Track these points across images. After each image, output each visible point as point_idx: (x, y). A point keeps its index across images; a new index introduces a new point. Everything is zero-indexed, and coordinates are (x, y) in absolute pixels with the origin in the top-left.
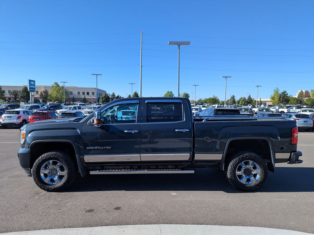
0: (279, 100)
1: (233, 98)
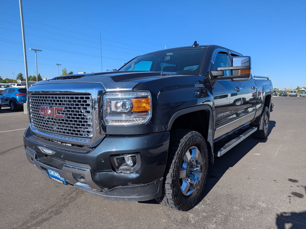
1: (21, 76)
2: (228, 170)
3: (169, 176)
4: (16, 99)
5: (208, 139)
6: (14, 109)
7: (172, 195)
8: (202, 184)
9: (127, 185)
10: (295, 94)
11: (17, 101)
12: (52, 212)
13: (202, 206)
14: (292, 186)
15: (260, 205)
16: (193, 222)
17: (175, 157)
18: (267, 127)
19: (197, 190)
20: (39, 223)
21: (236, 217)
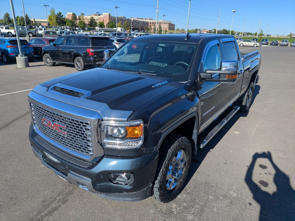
0: (57, 22)
1: (8, 16)
2: (209, 152)
3: (157, 182)
4: (8, 51)
5: (193, 137)
6: (7, 60)
7: (159, 195)
8: (184, 177)
9: (123, 193)
10: (286, 43)
11: (9, 53)
12: (59, 200)
13: (184, 195)
14: (261, 173)
15: (231, 194)
16: (175, 213)
17: (163, 167)
18: (250, 100)
19: (180, 182)
20: (50, 213)
21: (210, 208)
